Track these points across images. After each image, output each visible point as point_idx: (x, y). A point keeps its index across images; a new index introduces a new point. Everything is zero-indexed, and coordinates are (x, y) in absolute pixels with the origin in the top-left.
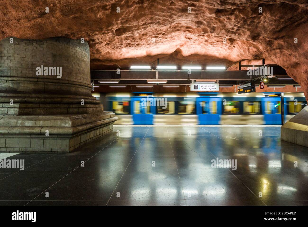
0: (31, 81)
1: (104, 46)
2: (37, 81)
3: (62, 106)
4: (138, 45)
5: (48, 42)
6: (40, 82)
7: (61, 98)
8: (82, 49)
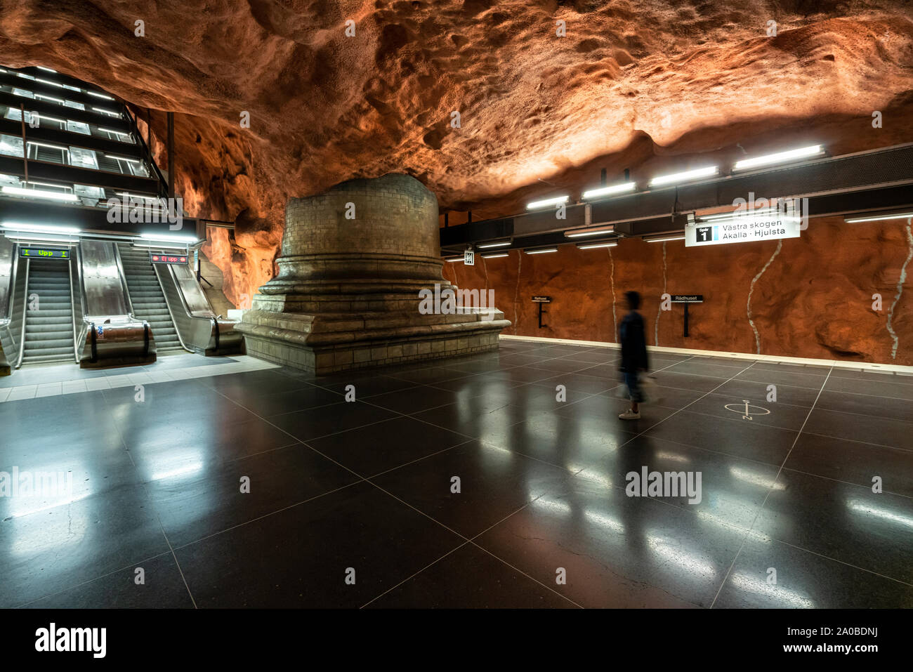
0: (308, 260)
1: (445, 174)
2: (315, 260)
3: (343, 298)
4: (508, 153)
5: (331, 193)
7: (340, 285)
8: (395, 191)
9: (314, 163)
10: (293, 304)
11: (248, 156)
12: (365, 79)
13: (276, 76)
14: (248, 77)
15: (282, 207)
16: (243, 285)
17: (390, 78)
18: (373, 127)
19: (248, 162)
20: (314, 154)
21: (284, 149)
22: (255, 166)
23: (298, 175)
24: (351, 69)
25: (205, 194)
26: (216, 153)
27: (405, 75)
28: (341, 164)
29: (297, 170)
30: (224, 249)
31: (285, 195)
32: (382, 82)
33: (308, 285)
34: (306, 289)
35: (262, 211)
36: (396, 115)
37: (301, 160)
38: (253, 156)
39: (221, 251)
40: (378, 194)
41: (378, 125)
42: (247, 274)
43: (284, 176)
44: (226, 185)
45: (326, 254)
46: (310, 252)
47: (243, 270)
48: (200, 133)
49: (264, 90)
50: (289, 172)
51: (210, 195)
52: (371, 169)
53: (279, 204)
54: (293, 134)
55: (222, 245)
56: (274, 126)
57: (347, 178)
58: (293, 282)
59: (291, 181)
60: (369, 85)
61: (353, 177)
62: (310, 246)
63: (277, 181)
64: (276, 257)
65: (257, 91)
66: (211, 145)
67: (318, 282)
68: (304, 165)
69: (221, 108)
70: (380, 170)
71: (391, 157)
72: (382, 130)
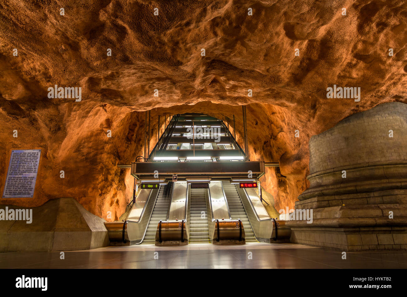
0: (329, 173)
2: (334, 171)
3: (359, 195)
5: (338, 127)
6: (337, 171)
7: (355, 186)
9: (324, 110)
10: (322, 202)
11: (283, 121)
12: (352, 45)
13: (299, 64)
14: (285, 69)
15: (307, 143)
16: (286, 201)
17: (369, 37)
18: (362, 73)
19: (284, 124)
20: (324, 104)
21: (306, 106)
22: (288, 125)
23: (315, 121)
24: (342, 42)
25: (260, 154)
26: (265, 127)
27: (379, 32)
28: (342, 105)
29: (314, 117)
30: (273, 182)
31: (308, 135)
32: (364, 42)
33: (332, 189)
34: (331, 191)
35: (294, 150)
36: (378, 59)
37: (316, 110)
38: (286, 120)
39: (272, 183)
40: (373, 120)
41: (365, 71)
42: (288, 193)
43: (306, 123)
44: (272, 142)
45: (341, 166)
46: (330, 167)
47: (286, 191)
48: (257, 119)
49: (293, 74)
50: (309, 121)
51: (264, 153)
52: (365, 104)
53: (305, 142)
54: (310, 95)
55: (272, 180)
56: (299, 94)
57: (348, 115)
58: (321, 188)
59: (311, 126)
60: (355, 47)
61: (352, 112)
62: (329, 164)
63: (302, 128)
64: (306, 176)
65: (289, 76)
66: (263, 124)
67: (338, 186)
68: (318, 113)
69: (271, 92)
70: (372, 102)
71: (379, 91)
72: (369, 73)
